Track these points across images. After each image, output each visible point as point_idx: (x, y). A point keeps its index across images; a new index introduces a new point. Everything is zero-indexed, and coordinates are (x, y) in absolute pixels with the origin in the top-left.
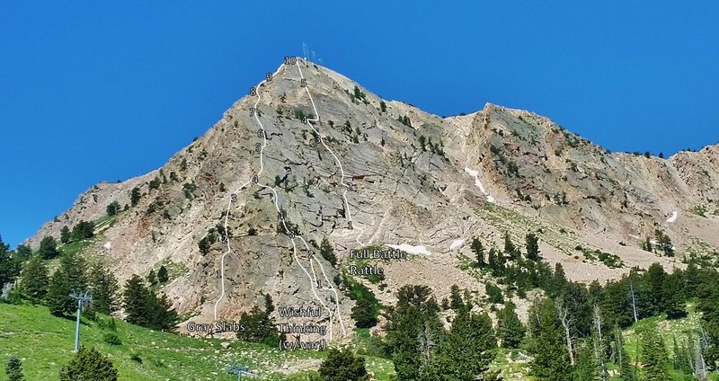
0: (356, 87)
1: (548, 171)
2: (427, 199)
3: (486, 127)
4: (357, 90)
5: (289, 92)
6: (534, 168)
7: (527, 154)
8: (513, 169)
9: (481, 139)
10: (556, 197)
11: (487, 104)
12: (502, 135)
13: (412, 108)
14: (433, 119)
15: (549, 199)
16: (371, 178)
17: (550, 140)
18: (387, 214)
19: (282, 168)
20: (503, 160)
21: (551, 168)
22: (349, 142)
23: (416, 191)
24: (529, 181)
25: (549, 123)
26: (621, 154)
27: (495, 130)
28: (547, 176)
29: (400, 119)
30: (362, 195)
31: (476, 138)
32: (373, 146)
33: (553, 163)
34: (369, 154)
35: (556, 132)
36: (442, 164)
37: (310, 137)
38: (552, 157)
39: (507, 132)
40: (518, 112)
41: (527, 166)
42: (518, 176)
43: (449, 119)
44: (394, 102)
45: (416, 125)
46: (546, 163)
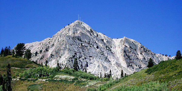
0: (91, 29)
2: (106, 63)
3: (123, 44)
4: (91, 30)
5: (76, 32)
6: (134, 57)
7: (133, 53)
8: (129, 57)
10: (138, 66)
11: (124, 37)
13: (104, 35)
14: (109, 39)
15: (137, 66)
16: (94, 57)
17: (140, 49)
18: (96, 67)
19: (74, 53)
21: (138, 58)
22: (89, 47)
23: (104, 61)
24: (132, 61)
25: (140, 44)
26: (159, 54)
27: (125, 45)
28: (137, 60)
29: (101, 39)
30: (91, 61)
31: (120, 46)
32: (95, 48)
33: (139, 56)
34: (94, 51)
35: (142, 47)
36: (110, 54)
38: (139, 54)
39: (128, 47)
40: (132, 40)
41: (132, 57)
42: (130, 59)
43: (114, 39)
44: (100, 33)
45: (105, 41)
46: (137, 56)
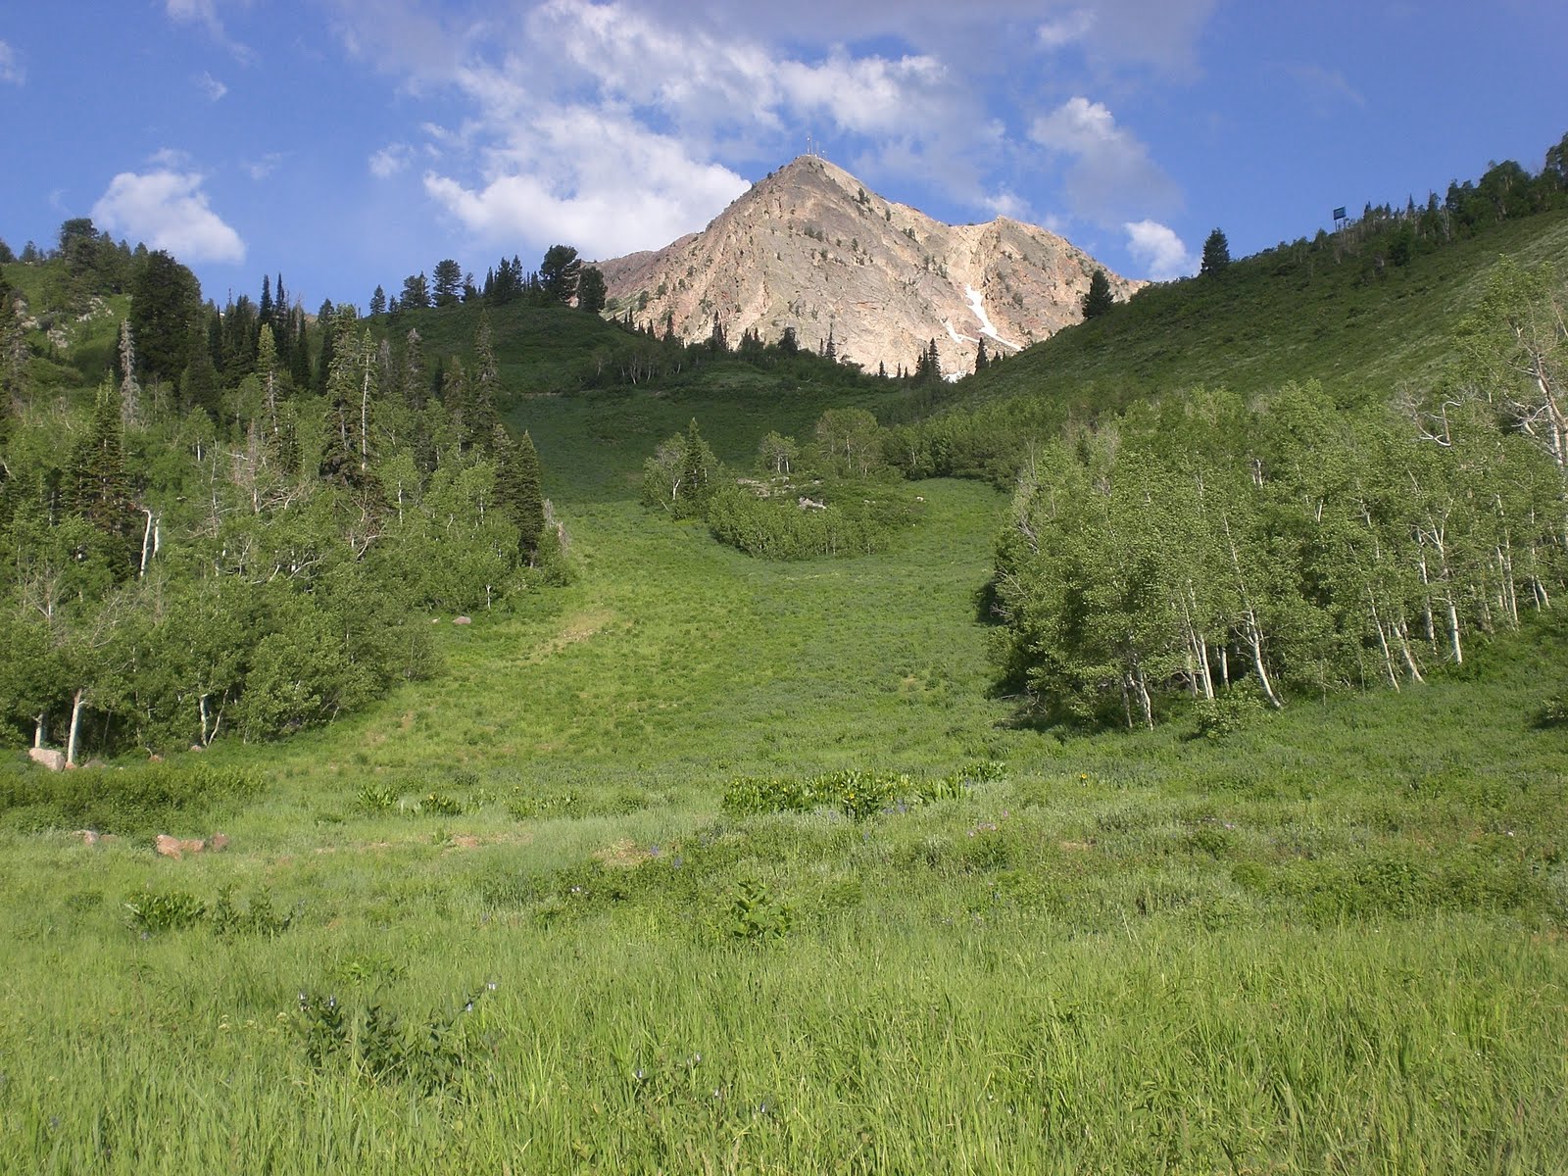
1: (1055, 303)
2: (927, 330)
3: (995, 247)
4: (861, 193)
6: (1040, 300)
7: (1036, 282)
8: (1018, 300)
9: (988, 260)
12: (1010, 257)
13: (917, 214)
14: (937, 228)
16: (875, 305)
17: (1063, 267)
20: (1008, 288)
22: (855, 263)
24: (1033, 314)
25: (1064, 245)
27: (1003, 253)
28: (1053, 309)
29: (904, 232)
30: (865, 322)
31: (983, 257)
32: (878, 268)
34: (874, 278)
35: (1070, 257)
36: (943, 288)
37: (818, 256)
38: (1062, 286)
39: (1017, 256)
40: (1031, 229)
41: (1034, 297)
42: (1022, 308)
43: (955, 228)
44: (898, 206)
45: (919, 237)
